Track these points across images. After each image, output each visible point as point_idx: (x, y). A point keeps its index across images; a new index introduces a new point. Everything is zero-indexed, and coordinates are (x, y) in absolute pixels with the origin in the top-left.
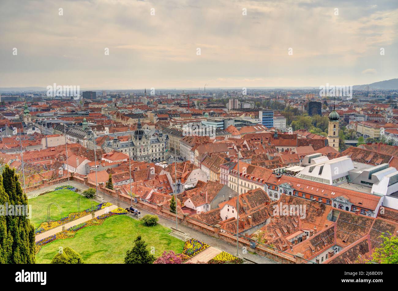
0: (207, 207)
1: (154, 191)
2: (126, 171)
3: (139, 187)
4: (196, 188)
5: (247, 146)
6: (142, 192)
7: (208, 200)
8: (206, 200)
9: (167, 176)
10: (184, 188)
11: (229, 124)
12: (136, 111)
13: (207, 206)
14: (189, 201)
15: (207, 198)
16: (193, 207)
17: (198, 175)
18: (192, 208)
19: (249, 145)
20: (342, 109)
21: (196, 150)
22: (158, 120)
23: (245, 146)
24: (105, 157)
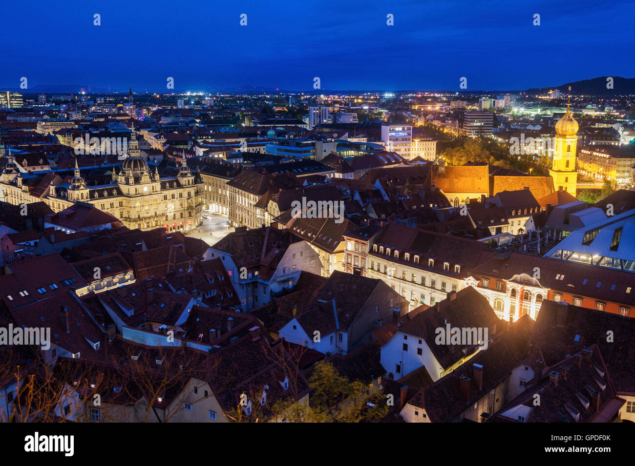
0: (338, 339)
1: (195, 303)
2: (112, 252)
3: (154, 293)
4: (299, 292)
5: (383, 192)
6: (162, 305)
7: (339, 320)
8: (335, 320)
9: (224, 262)
10: (268, 291)
11: (325, 151)
12: (115, 127)
13: (338, 337)
14: (295, 327)
15: (336, 315)
16: (306, 342)
17: (302, 257)
18: (303, 344)
19: (386, 191)
20: (528, 128)
21: (271, 201)
22: (168, 145)
23: (377, 193)
24: (52, 220)
